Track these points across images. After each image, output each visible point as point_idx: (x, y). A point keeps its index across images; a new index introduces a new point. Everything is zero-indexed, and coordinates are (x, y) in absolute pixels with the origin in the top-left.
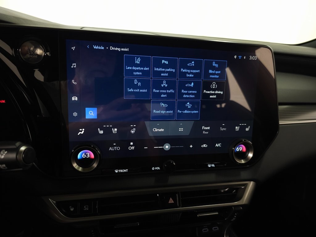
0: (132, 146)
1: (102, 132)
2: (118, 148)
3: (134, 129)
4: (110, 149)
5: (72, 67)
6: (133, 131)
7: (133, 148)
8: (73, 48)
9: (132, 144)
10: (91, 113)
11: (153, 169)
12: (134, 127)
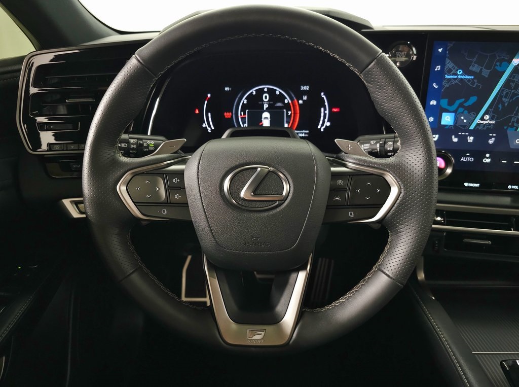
0: (487, 158)
1: (455, 140)
2: (471, 159)
3: (493, 139)
4: (463, 159)
5: (436, 70)
6: (491, 141)
7: (488, 161)
8: (440, 50)
9: (488, 155)
10: (448, 118)
11: (510, 187)
12: (493, 137)
